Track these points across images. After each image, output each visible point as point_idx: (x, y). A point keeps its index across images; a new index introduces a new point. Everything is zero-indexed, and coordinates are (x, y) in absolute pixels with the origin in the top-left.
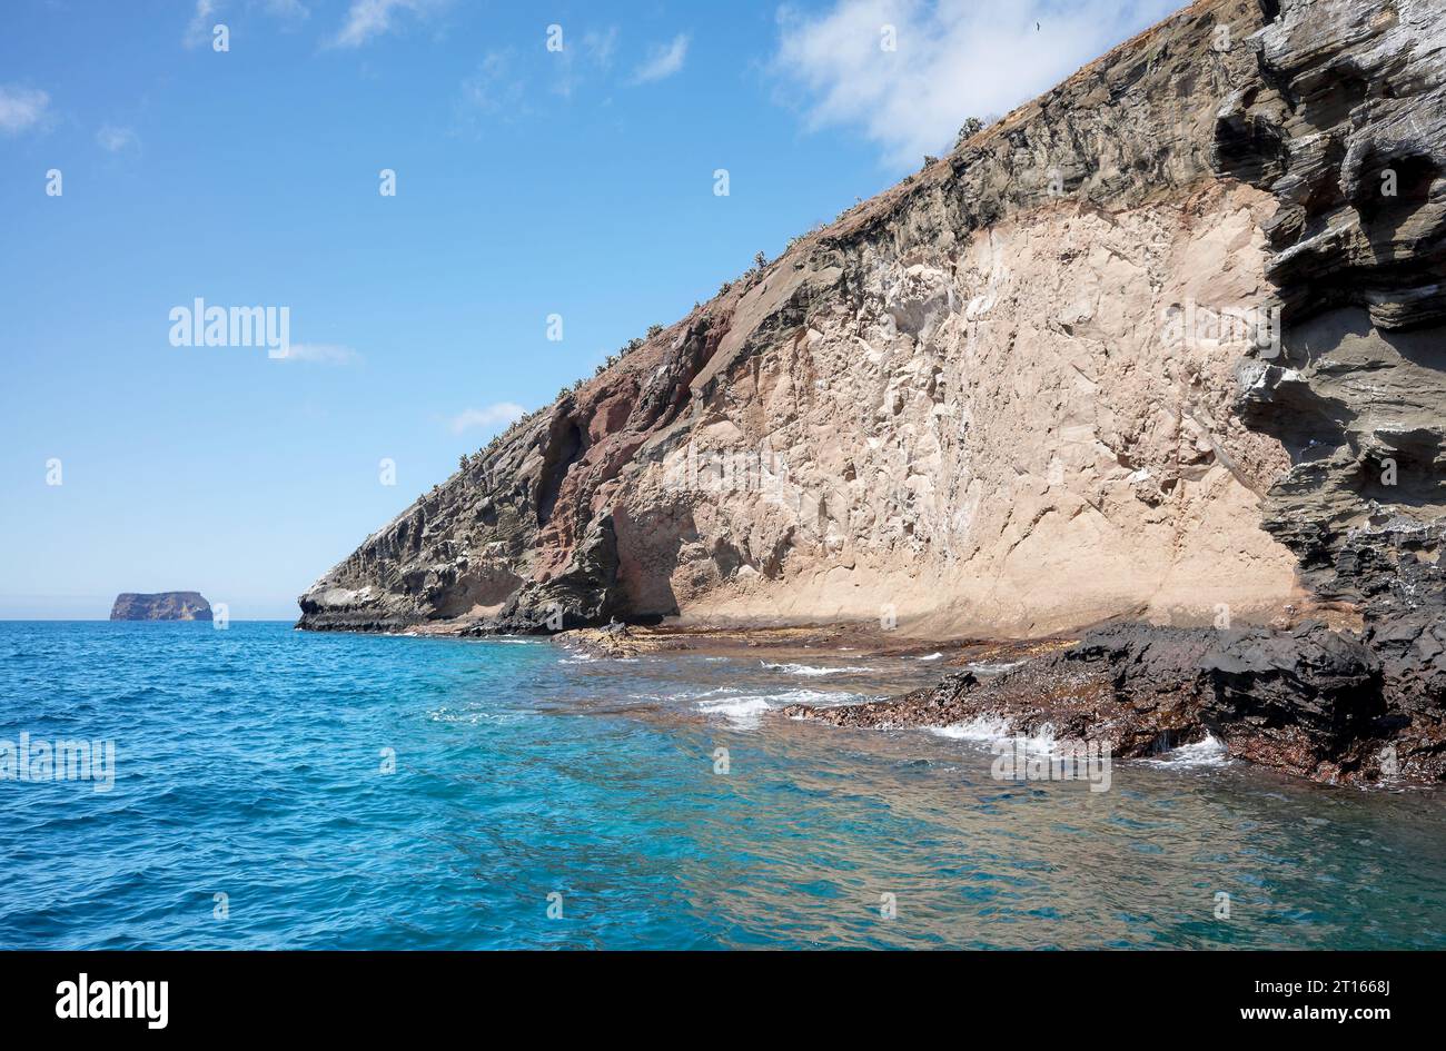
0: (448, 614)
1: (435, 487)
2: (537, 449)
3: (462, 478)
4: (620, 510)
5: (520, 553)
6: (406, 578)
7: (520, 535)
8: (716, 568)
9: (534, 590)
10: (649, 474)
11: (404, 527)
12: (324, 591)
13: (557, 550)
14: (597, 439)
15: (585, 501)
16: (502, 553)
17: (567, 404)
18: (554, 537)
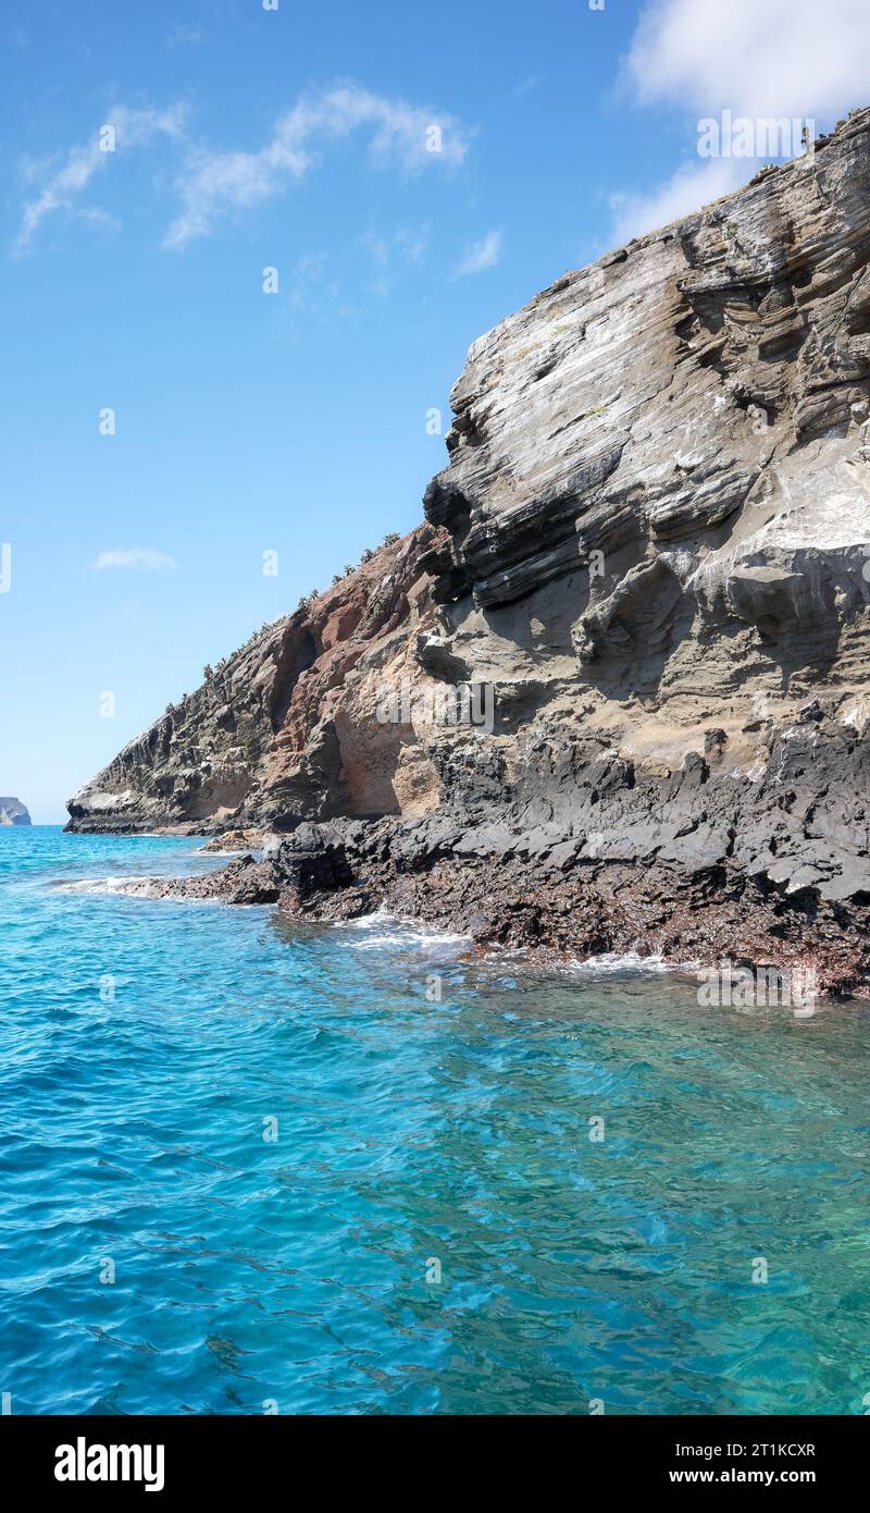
0: (196, 816)
1: (185, 695)
2: (271, 658)
3: (205, 687)
4: (342, 715)
5: (257, 757)
6: (159, 782)
7: (256, 741)
9: (258, 793)
10: (369, 681)
11: (154, 734)
12: (89, 795)
13: (289, 754)
14: (329, 646)
15: (313, 707)
16: (241, 758)
17: (301, 615)
18: (287, 742)
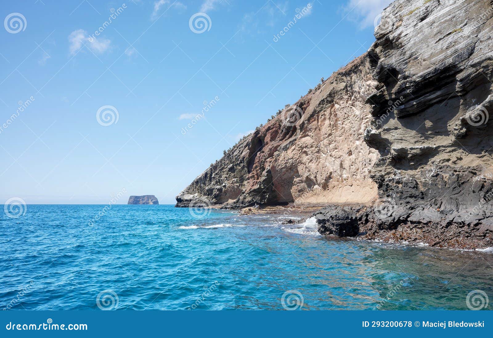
0: (221, 202)
1: (217, 161)
2: (247, 148)
3: (224, 158)
4: (273, 167)
5: (243, 182)
6: (207, 190)
7: (242, 176)
8: (306, 186)
9: (245, 194)
10: (283, 155)
11: (206, 174)
12: (183, 195)
13: (254, 181)
14: (267, 143)
15: (262, 164)
16: (237, 182)
17: (257, 133)
18: (253, 177)
